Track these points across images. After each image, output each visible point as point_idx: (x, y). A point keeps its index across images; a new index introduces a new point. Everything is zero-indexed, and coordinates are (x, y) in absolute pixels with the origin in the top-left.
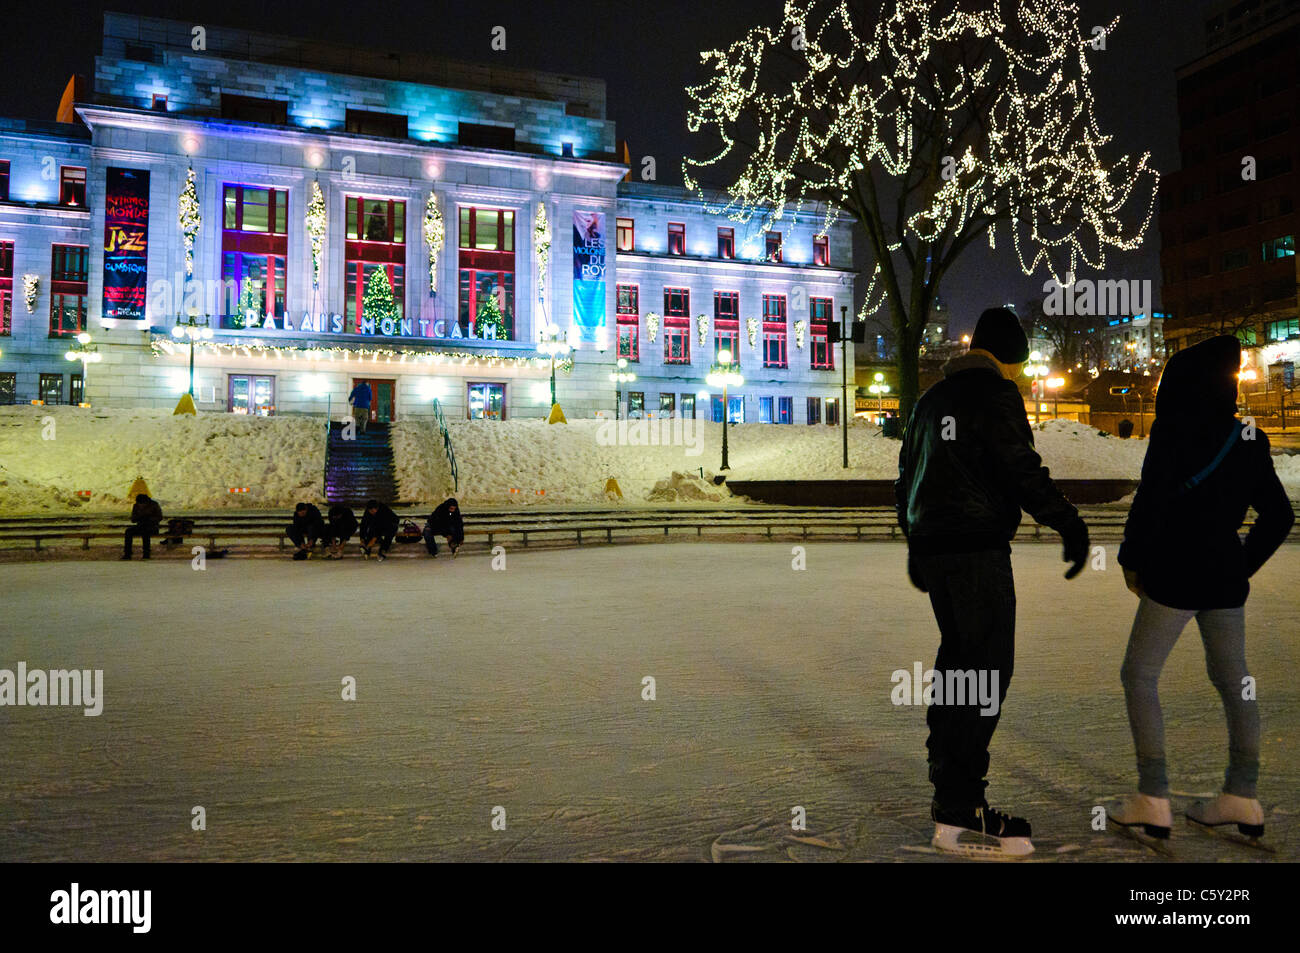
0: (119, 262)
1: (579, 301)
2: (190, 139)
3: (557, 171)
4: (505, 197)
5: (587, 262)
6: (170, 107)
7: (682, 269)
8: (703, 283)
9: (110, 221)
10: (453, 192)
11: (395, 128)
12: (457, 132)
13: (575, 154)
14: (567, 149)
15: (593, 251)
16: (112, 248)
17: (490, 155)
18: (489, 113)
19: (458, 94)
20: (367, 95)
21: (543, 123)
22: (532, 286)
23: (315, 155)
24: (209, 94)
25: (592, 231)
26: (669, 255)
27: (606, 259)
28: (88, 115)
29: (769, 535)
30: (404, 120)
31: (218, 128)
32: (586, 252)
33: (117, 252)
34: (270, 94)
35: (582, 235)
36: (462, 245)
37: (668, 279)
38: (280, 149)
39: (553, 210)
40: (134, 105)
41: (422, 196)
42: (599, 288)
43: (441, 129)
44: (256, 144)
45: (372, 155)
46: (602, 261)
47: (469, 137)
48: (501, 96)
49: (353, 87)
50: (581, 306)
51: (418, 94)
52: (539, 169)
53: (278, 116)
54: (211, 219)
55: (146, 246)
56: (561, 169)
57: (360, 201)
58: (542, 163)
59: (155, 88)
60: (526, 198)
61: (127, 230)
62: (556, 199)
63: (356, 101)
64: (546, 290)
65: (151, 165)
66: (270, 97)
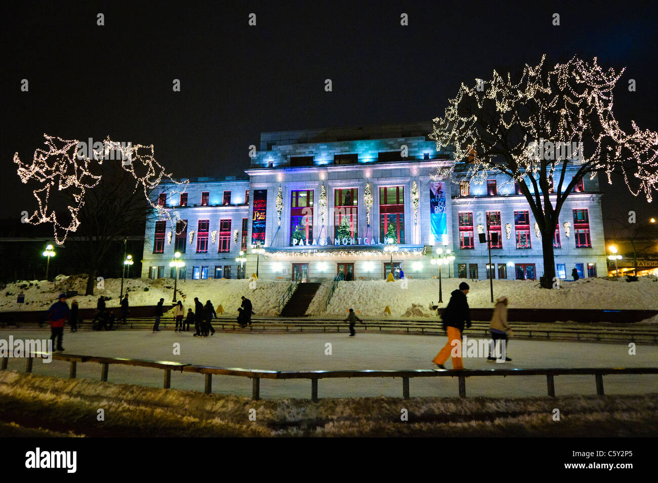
0: (257, 224)
1: (434, 223)
2: (280, 176)
3: (421, 166)
4: (398, 181)
5: (437, 205)
6: (274, 166)
7: (495, 202)
8: (508, 208)
9: (255, 209)
10: (376, 182)
11: (353, 160)
12: (378, 157)
13: (430, 157)
14: (426, 157)
15: (440, 200)
16: (255, 219)
17: (391, 164)
18: (391, 147)
19: (378, 141)
20: (342, 148)
21: (415, 147)
22: (411, 218)
23: (323, 175)
24: (286, 158)
25: (439, 191)
26: (488, 196)
27: (446, 203)
28: (249, 173)
29: (408, 331)
30: (356, 155)
31: (289, 170)
32: (436, 200)
33: (257, 220)
34: (308, 155)
35: (434, 193)
36: (381, 203)
37: (488, 208)
38: (310, 175)
39: (421, 184)
40: (262, 167)
41: (364, 185)
42: (443, 217)
43: (371, 157)
44: (302, 174)
45: (344, 172)
46: (444, 204)
47: (383, 158)
48: (395, 139)
49: (337, 146)
50: (435, 225)
51: (362, 144)
52: (413, 167)
53: (309, 162)
54: (287, 205)
55: (265, 217)
56: (423, 166)
57: (340, 191)
58: (414, 164)
59: (269, 159)
60: (408, 180)
61: (260, 212)
62: (421, 179)
63: (338, 151)
64: (418, 220)
65: (268, 187)
66: (307, 156)
